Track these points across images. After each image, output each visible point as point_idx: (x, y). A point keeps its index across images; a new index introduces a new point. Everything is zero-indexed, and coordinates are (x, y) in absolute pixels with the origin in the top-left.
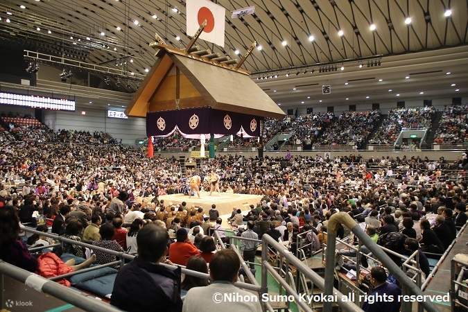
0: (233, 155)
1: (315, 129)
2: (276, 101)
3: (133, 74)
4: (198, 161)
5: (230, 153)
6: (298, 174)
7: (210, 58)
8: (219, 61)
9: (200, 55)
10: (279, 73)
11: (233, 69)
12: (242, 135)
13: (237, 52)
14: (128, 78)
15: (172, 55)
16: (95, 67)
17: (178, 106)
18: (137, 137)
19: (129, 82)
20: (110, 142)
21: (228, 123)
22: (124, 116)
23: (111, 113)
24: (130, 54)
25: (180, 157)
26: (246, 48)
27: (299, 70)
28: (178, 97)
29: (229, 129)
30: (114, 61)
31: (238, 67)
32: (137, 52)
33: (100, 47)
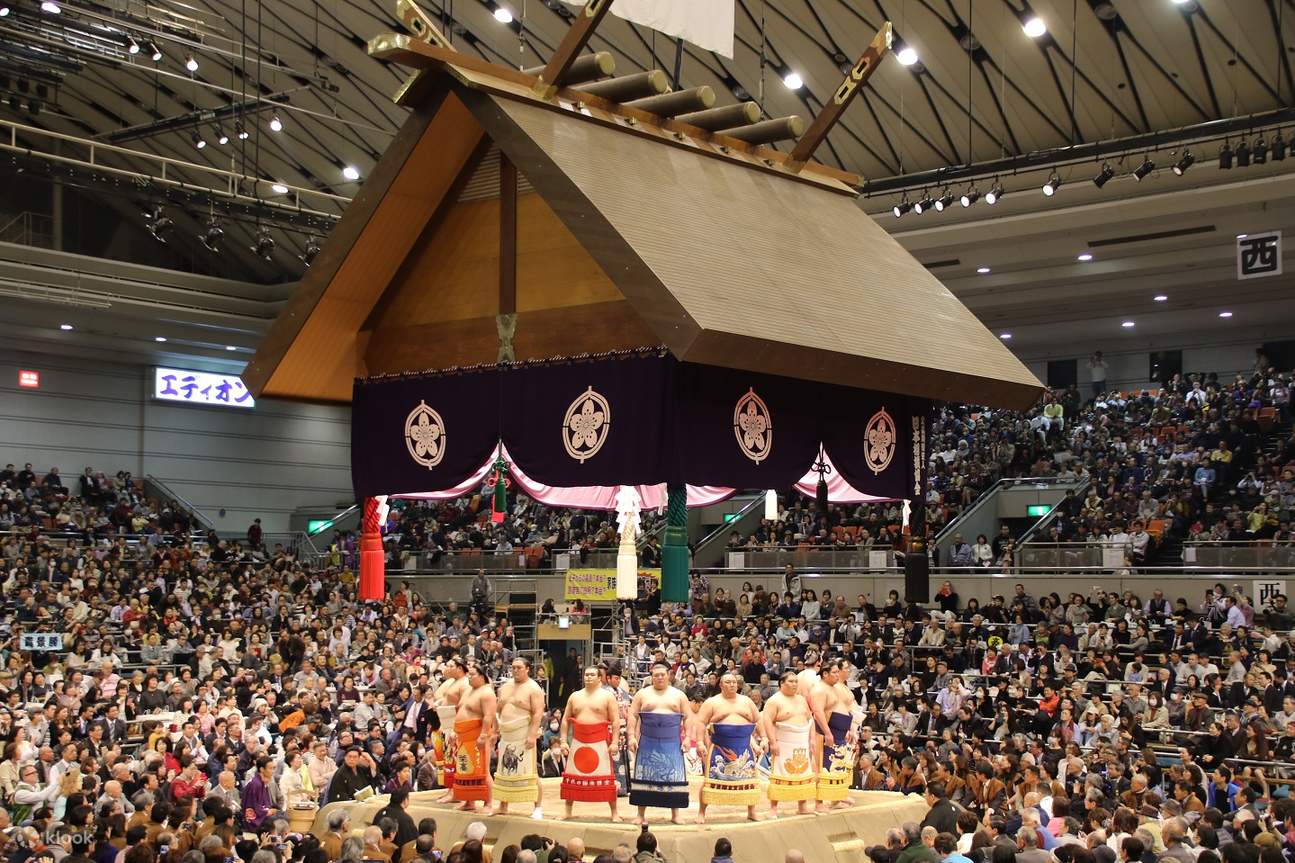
0: (776, 586)
1: (1193, 456)
2: (993, 319)
3: (280, 189)
4: (601, 617)
5: (756, 581)
6: (1113, 688)
7: (664, 114)
8: (708, 128)
9: (613, 99)
10: (1007, 178)
11: (779, 167)
12: (823, 488)
13: (794, 81)
14: (261, 210)
15: (479, 96)
16: (93, 153)
17: (506, 347)
18: (300, 499)
19: (267, 231)
20: (165, 523)
21: (754, 433)
22: (239, 395)
23: (170, 383)
24: (265, 90)
25: (514, 598)
26: (840, 60)
27: (1111, 160)
28: (508, 304)
29: (757, 458)
30: (188, 123)
31: (803, 155)
32: (303, 81)
33: (112, 53)
